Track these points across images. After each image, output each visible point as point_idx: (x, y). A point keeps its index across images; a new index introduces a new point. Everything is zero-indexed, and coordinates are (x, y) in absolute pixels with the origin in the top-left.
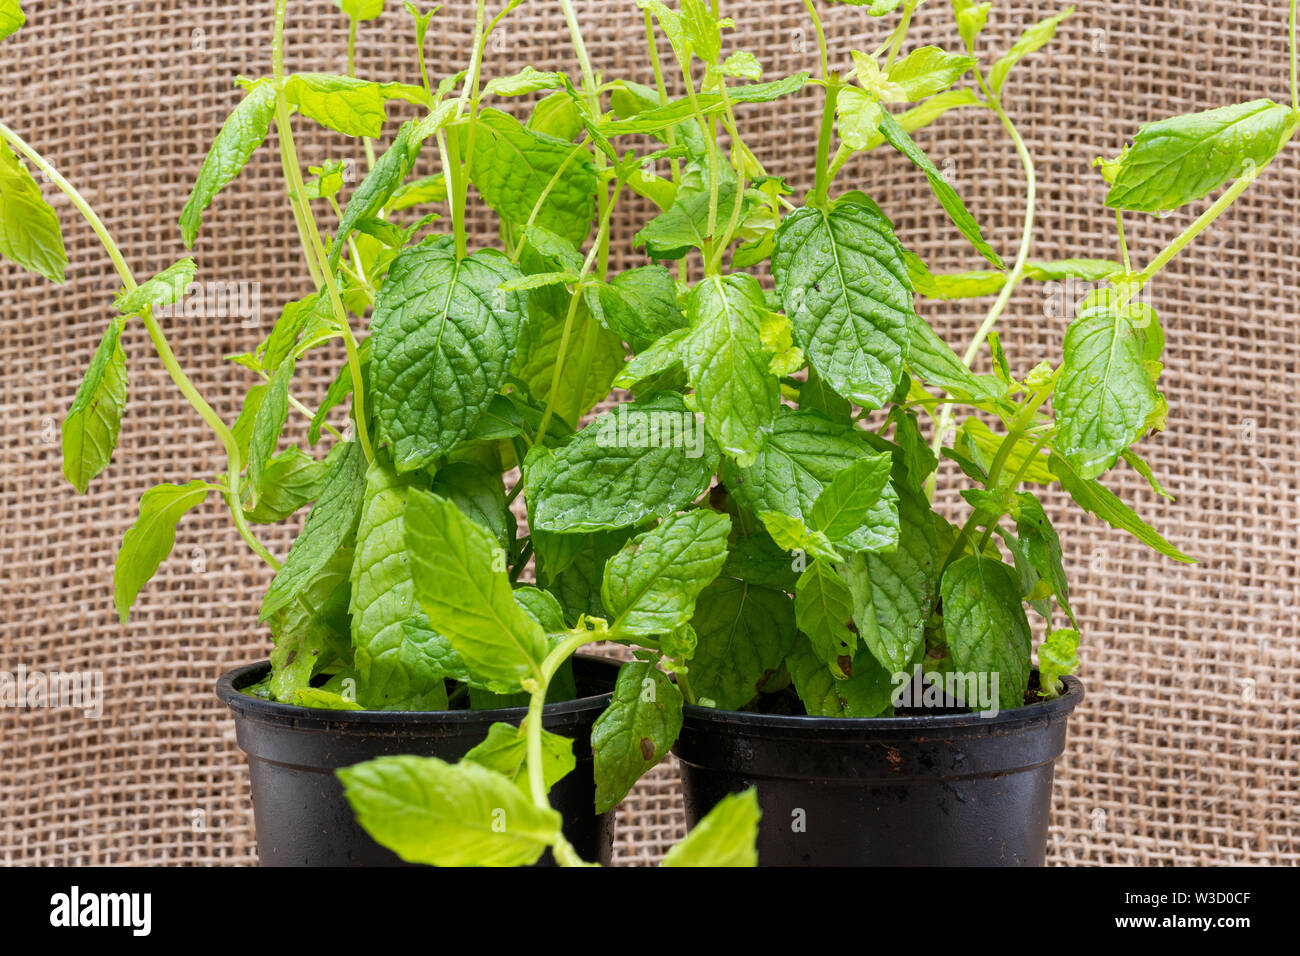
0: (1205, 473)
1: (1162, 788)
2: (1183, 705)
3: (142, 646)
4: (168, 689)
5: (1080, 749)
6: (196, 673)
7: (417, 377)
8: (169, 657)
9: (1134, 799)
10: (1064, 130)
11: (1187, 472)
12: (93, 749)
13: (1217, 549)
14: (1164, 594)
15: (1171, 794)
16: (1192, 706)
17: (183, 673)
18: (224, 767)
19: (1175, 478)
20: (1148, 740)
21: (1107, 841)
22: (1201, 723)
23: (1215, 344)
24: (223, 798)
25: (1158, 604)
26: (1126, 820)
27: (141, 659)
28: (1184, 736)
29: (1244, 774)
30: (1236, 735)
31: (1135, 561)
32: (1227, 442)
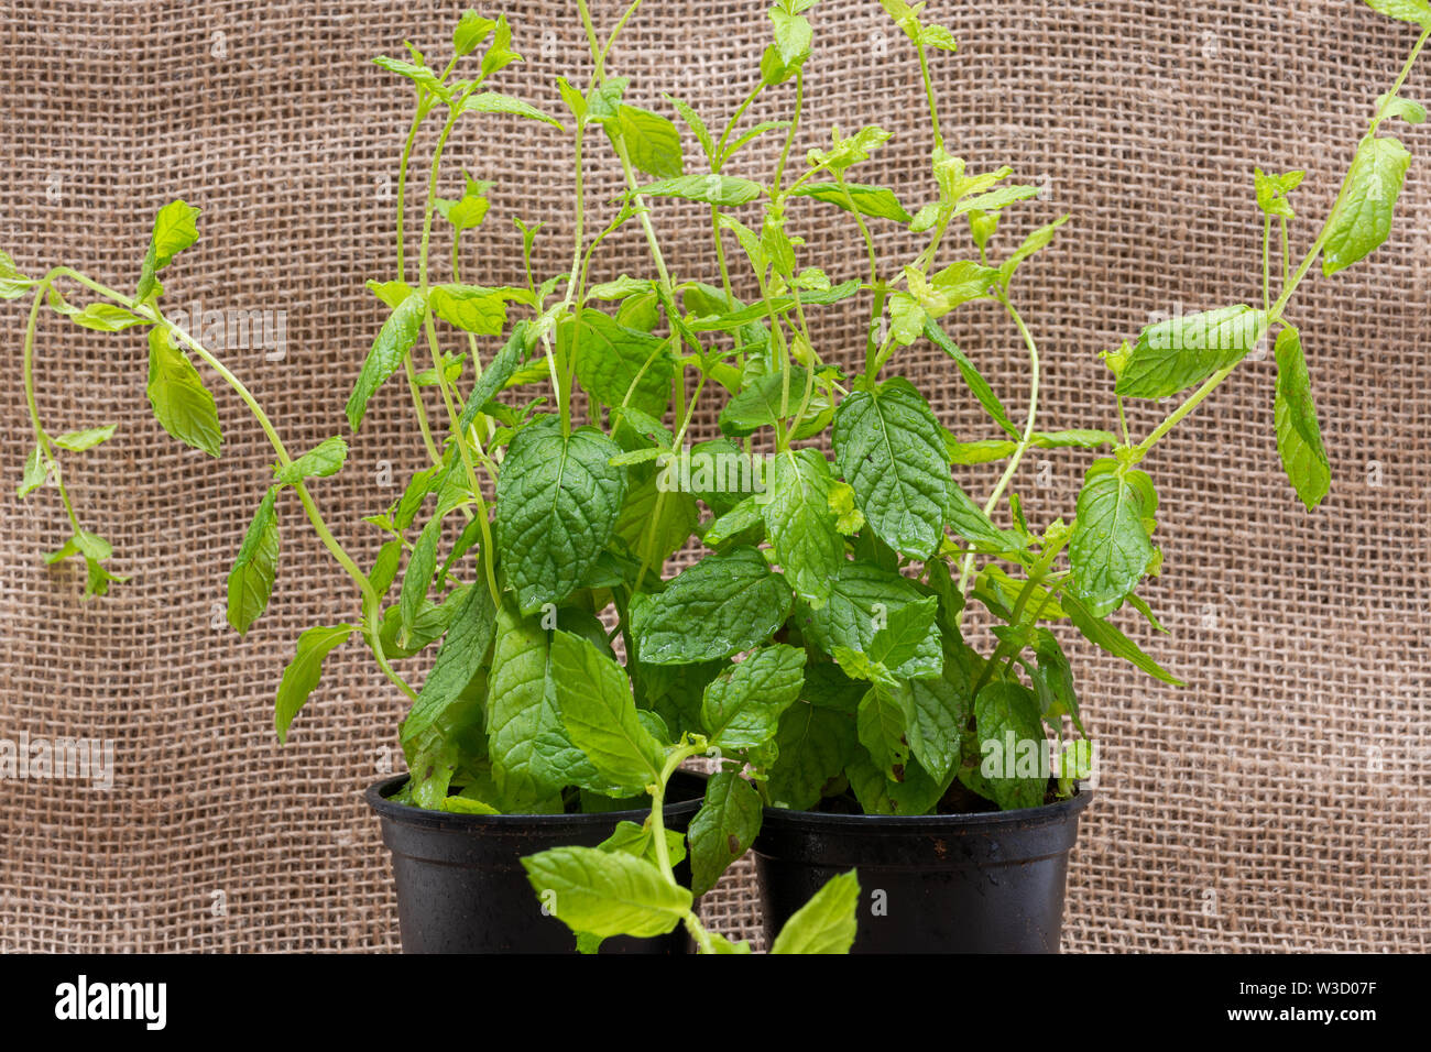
0: (1181, 608)
1: (1148, 878)
2: (1165, 807)
3: (267, 766)
4: (289, 803)
6: (314, 789)
7: (537, 536)
8: (290, 775)
9: (1124, 888)
10: (1057, 315)
11: (1166, 607)
12: (224, 855)
13: (1192, 673)
14: (1147, 712)
15: (1156, 883)
16: (1173, 807)
17: (302, 789)
18: (339, 869)
19: (1155, 612)
20: (1135, 837)
21: (1101, 924)
22: (1181, 822)
23: (1188, 498)
24: (338, 896)
25: (1142, 720)
26: (1117, 905)
27: (265, 777)
28: (1166, 833)
29: (1217, 865)
30: (1210, 832)
31: (1123, 684)
32: (1199, 581)
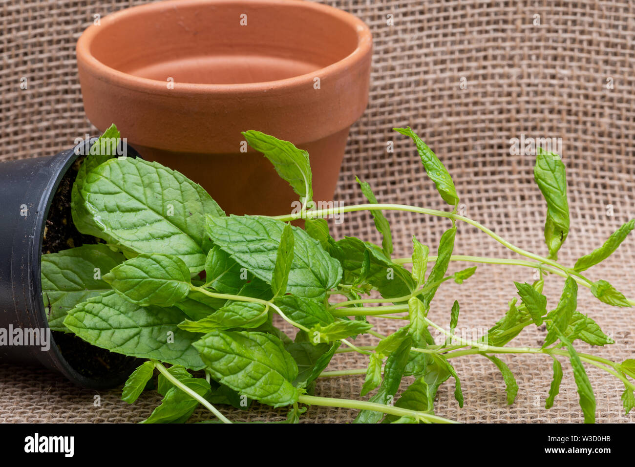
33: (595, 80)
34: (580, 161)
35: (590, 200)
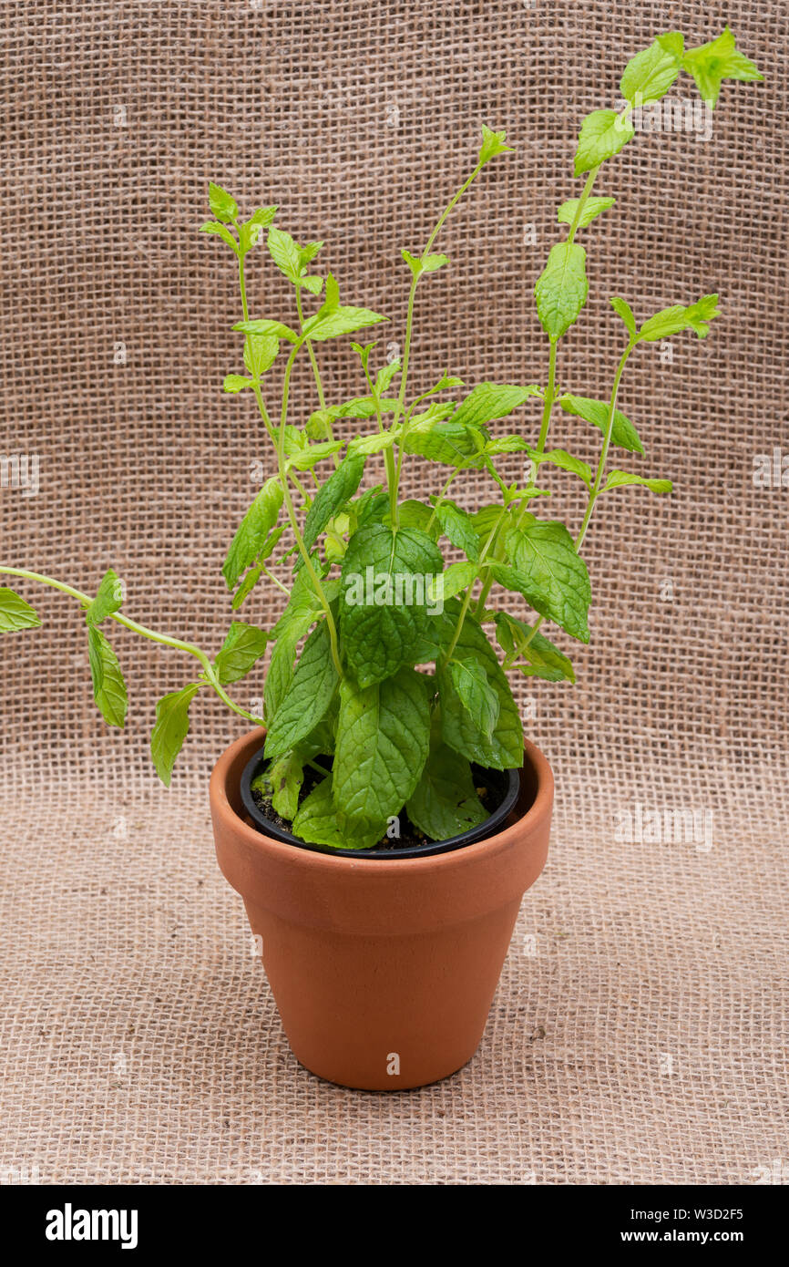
0: (693, 498)
1: (663, 697)
2: (677, 646)
4: (38, 637)
5: (612, 674)
6: (55, 626)
9: (645, 704)
10: (608, 284)
11: (683, 498)
13: (700, 547)
15: (668, 701)
16: (682, 646)
17: (47, 626)
18: (76, 683)
19: (675, 501)
20: (654, 668)
21: (626, 731)
22: (688, 657)
23: (704, 418)
24: (75, 702)
26: (639, 717)
28: (676, 665)
29: (713, 689)
30: (709, 665)
31: (648, 555)
32: (708, 479)
33: (619, 626)
34: (602, 713)
35: (610, 756)
